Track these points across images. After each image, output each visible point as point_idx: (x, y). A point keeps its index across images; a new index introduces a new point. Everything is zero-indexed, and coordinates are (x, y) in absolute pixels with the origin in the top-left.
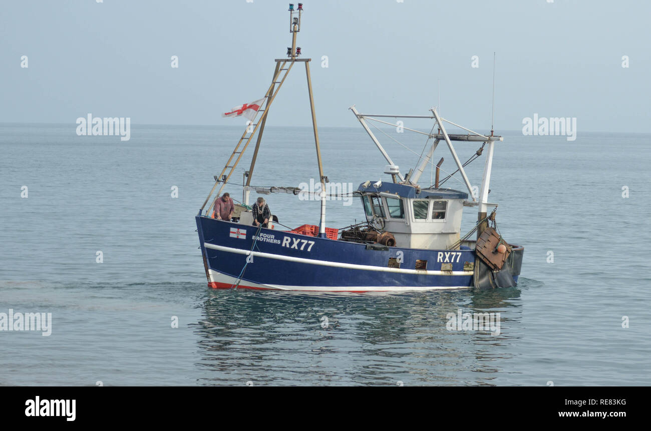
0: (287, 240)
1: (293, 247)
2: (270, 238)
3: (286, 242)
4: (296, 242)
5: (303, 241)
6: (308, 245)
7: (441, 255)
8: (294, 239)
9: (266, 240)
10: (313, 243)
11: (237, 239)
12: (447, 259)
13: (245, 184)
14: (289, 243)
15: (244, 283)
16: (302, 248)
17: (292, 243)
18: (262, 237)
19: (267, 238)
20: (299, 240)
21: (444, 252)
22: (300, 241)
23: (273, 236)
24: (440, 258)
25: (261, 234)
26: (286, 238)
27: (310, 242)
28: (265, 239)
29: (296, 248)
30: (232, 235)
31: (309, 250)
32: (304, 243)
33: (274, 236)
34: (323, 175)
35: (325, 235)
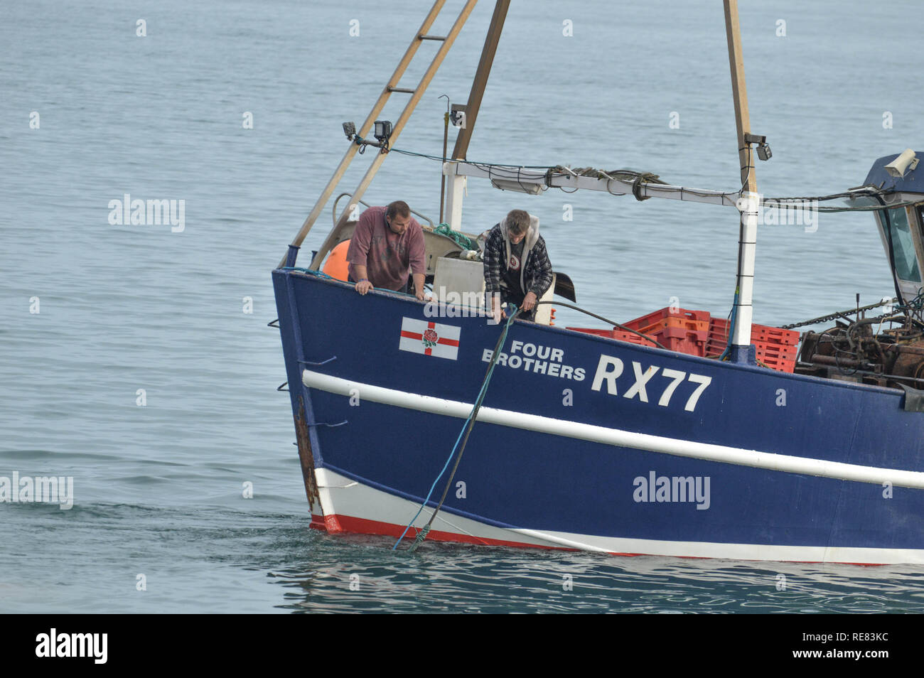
0: (610, 368)
1: (630, 394)
2: (548, 360)
3: (607, 373)
4: (642, 379)
5: (667, 373)
6: (686, 388)
8: (637, 366)
9: (532, 365)
10: (705, 381)
11: (427, 358)
13: (449, 156)
14: (618, 381)
15: (448, 523)
16: (664, 400)
17: (626, 380)
18: (520, 353)
19: (535, 357)
20: (654, 370)
22: (660, 372)
23: (558, 354)
25: (516, 345)
26: (605, 360)
27: (694, 378)
28: (529, 362)
29: (644, 398)
30: (406, 345)
31: (691, 406)
32: (671, 380)
33: (562, 353)
34: (751, 128)
35: (751, 350)
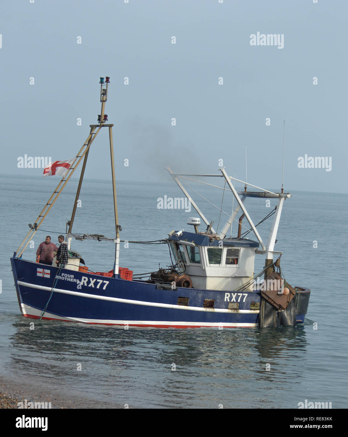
0: (85, 279)
1: (90, 286)
2: (70, 278)
3: (84, 281)
4: (92, 282)
5: (98, 280)
6: (103, 284)
7: (227, 296)
8: (91, 279)
9: (67, 279)
10: (107, 282)
11: (43, 278)
12: (234, 299)
14: (87, 282)
16: (98, 287)
17: (89, 282)
18: (64, 276)
19: (67, 277)
20: (95, 280)
21: (230, 292)
22: (96, 280)
23: (72, 276)
24: (227, 298)
25: (63, 274)
26: (83, 278)
27: (105, 282)
28: (66, 278)
29: (93, 286)
30: (38, 274)
31: (104, 288)
32: (99, 282)
33: (73, 276)
35: (119, 275)
